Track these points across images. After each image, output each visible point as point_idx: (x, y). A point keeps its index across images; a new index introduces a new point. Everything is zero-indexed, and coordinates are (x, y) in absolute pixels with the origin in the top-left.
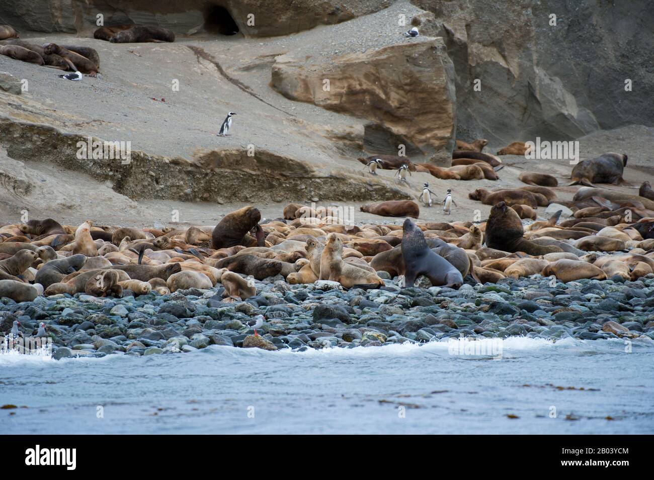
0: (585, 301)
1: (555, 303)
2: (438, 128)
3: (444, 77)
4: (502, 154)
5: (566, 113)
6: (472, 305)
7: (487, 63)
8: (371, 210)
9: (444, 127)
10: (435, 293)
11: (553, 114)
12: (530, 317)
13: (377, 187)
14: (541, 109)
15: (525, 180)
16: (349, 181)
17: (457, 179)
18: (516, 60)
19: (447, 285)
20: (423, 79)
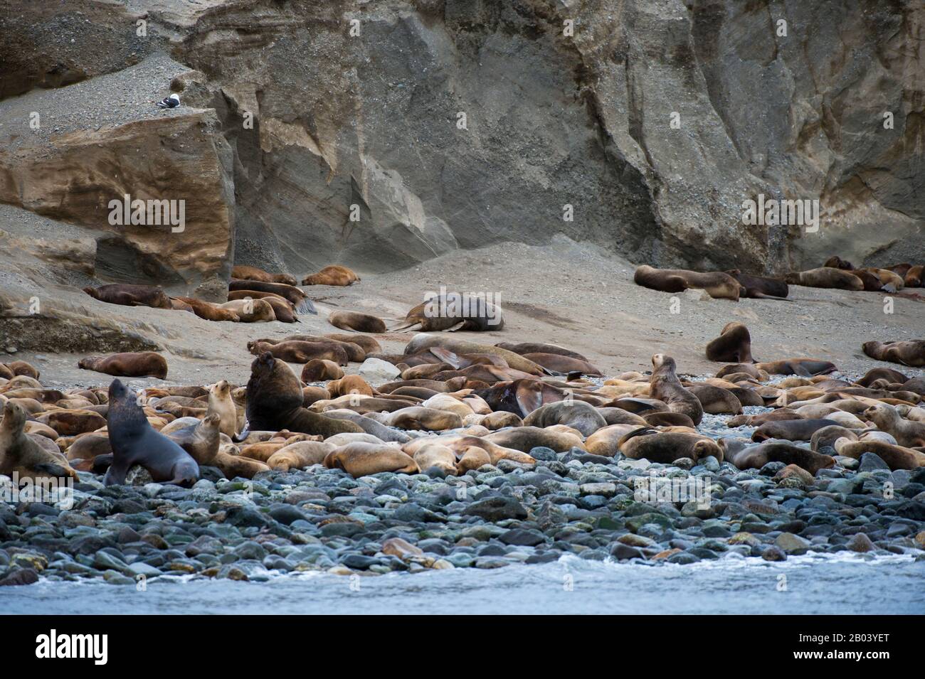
0: (376, 506)
1: (330, 509)
2: (208, 245)
3: (216, 169)
4: (310, 284)
5: (407, 224)
6: (204, 512)
7: (289, 148)
8: (95, 366)
9: (217, 243)
10: (153, 493)
11: (389, 224)
12: (282, 531)
13: (107, 331)
14: (370, 218)
15: (337, 323)
16: (64, 322)
17: (234, 321)
18: (333, 144)
19: (173, 481)
20: (186, 171)
